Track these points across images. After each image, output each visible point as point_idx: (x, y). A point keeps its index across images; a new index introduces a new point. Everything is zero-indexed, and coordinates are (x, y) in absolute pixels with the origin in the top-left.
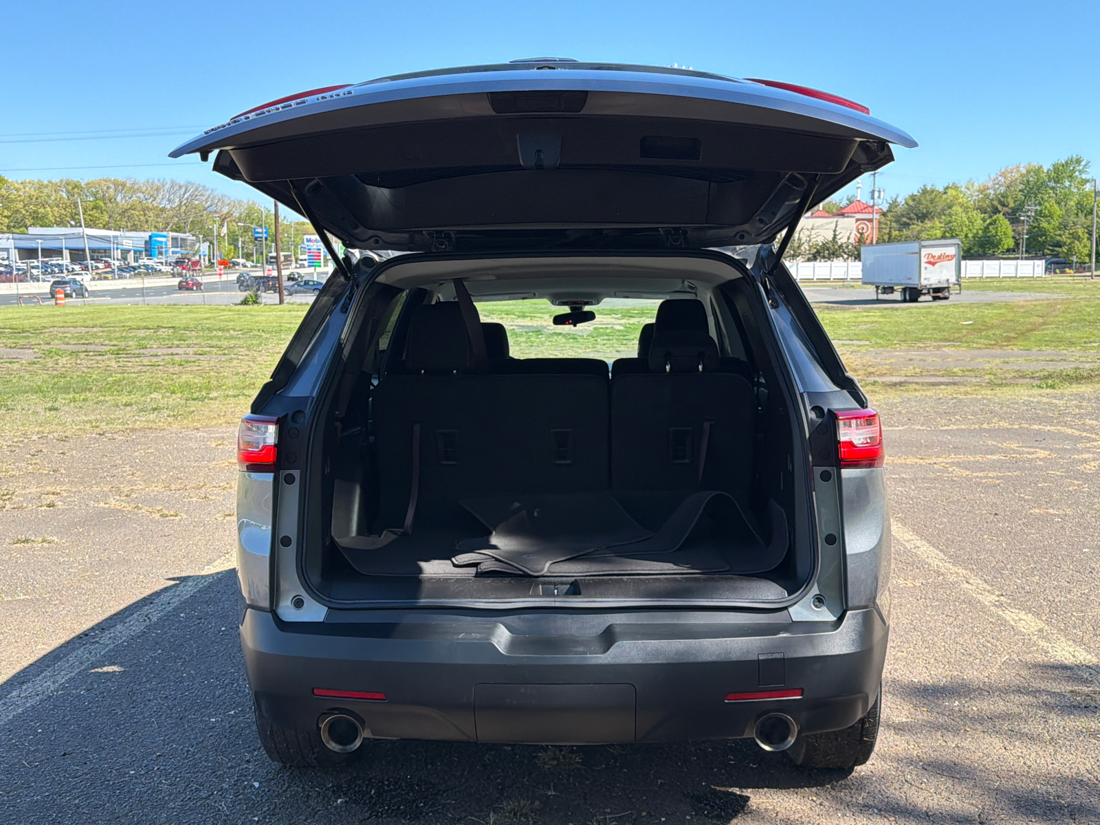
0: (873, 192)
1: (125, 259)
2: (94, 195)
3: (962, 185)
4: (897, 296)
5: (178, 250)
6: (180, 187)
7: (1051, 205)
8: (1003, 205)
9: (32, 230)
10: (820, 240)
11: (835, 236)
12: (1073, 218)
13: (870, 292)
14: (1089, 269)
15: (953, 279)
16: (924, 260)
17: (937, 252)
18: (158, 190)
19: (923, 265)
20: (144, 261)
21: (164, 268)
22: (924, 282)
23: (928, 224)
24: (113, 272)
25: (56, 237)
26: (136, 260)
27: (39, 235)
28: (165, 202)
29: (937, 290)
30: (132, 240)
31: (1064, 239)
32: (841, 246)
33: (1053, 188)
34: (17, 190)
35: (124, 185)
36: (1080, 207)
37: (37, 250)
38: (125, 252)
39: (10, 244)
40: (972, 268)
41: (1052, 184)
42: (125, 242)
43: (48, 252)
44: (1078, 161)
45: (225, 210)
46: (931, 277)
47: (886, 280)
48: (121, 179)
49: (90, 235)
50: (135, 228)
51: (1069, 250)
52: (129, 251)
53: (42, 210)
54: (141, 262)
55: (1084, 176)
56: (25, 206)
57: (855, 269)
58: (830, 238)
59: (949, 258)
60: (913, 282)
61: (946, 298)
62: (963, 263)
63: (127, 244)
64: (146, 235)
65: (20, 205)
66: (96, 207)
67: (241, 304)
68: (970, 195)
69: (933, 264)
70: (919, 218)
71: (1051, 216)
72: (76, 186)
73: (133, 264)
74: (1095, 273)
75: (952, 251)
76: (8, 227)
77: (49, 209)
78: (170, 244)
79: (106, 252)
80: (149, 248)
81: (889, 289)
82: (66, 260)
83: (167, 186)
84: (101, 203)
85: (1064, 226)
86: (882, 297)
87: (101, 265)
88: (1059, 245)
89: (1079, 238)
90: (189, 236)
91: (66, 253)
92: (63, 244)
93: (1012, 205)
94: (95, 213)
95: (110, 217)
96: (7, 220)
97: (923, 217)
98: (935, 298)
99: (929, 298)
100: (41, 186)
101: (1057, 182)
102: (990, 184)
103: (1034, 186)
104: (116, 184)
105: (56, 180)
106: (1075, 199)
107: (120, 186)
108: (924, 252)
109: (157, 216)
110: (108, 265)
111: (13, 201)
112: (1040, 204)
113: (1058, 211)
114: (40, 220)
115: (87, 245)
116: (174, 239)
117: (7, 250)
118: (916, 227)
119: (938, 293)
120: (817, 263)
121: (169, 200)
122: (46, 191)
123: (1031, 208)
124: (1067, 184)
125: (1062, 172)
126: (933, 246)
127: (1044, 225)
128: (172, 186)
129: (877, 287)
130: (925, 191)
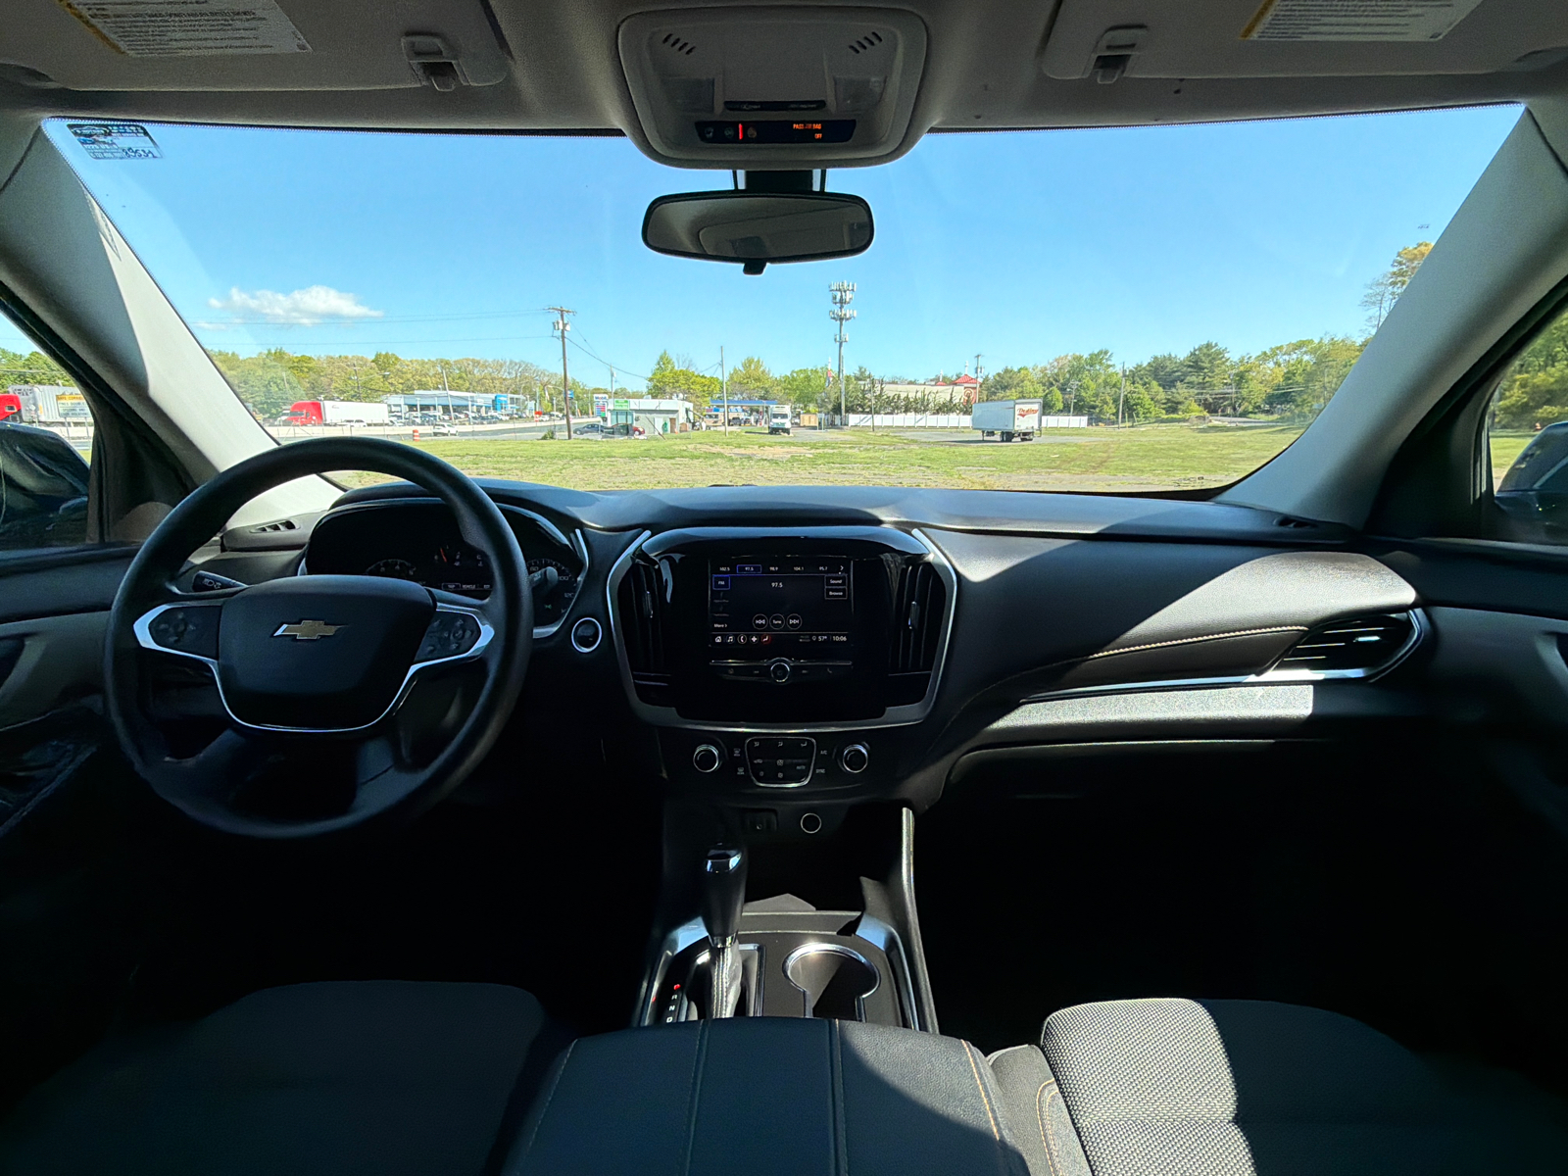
0: (977, 369)
1: (479, 411)
2: (460, 369)
3: (1030, 366)
4: (997, 437)
5: (514, 406)
6: (516, 364)
7: (1087, 381)
8: (1057, 381)
9: (416, 392)
10: (942, 401)
11: (951, 398)
12: (1102, 390)
13: (978, 435)
14: (1117, 423)
15: (1036, 427)
16: (1017, 413)
17: (1026, 407)
18: (501, 366)
19: (1017, 416)
20: (492, 413)
21: (504, 418)
22: (1016, 428)
23: (1008, 392)
24: (469, 420)
25: (432, 397)
26: (486, 413)
27: (420, 397)
28: (506, 374)
29: (1025, 434)
30: (484, 399)
31: (1097, 403)
32: (955, 405)
33: (1089, 370)
34: (408, 366)
35: (479, 363)
36: (1106, 383)
37: (416, 406)
38: (479, 408)
39: (402, 402)
40: (1050, 421)
41: (1088, 367)
42: (479, 400)
43: (424, 407)
44: (1106, 353)
45: (546, 379)
46: (1022, 424)
47: (989, 427)
48: (477, 358)
49: (453, 396)
50: (486, 391)
51: (1100, 411)
52: (481, 406)
53: (424, 379)
54: (489, 414)
55: (1109, 363)
56: (413, 376)
57: (966, 421)
58: (948, 399)
59: (1034, 412)
60: (1009, 428)
61: (1031, 440)
62: (1044, 418)
63: (480, 402)
64: (493, 396)
65: (409, 376)
66: (460, 378)
67: (542, 439)
68: (1036, 376)
69: (1023, 416)
70: (1002, 388)
71: (1088, 388)
72: (447, 363)
73: (484, 415)
74: (1121, 425)
75: (1036, 407)
76: (402, 390)
77: (429, 378)
78: (509, 402)
79: (466, 407)
80: (495, 405)
81: (992, 433)
82: (439, 413)
83: (508, 363)
84: (464, 375)
85: (1096, 395)
86: (986, 438)
87: (462, 416)
88: (1094, 407)
89: (1106, 403)
90: (521, 397)
91: (440, 408)
92: (436, 402)
93: (1062, 381)
94: (461, 382)
95: (470, 384)
96: (401, 386)
97: (1005, 388)
98: (1023, 440)
99: (1019, 439)
100: (423, 363)
101: (1091, 366)
102: (1049, 367)
103: (1076, 370)
104: (473, 361)
105: (433, 359)
106: (1103, 377)
107: (476, 363)
108: (1017, 407)
109: (501, 383)
110: (467, 415)
111: (405, 373)
112: (1080, 381)
113: (1093, 385)
114: (423, 386)
115: (450, 402)
116: (512, 399)
117: (400, 405)
118: (1001, 394)
119: (1025, 436)
120: (939, 416)
121: (509, 373)
122: (426, 366)
123: (1074, 383)
124: (1098, 367)
125: (1096, 359)
126: (1023, 403)
127: (1083, 394)
128: (511, 363)
129: (983, 432)
130: (1006, 371)
